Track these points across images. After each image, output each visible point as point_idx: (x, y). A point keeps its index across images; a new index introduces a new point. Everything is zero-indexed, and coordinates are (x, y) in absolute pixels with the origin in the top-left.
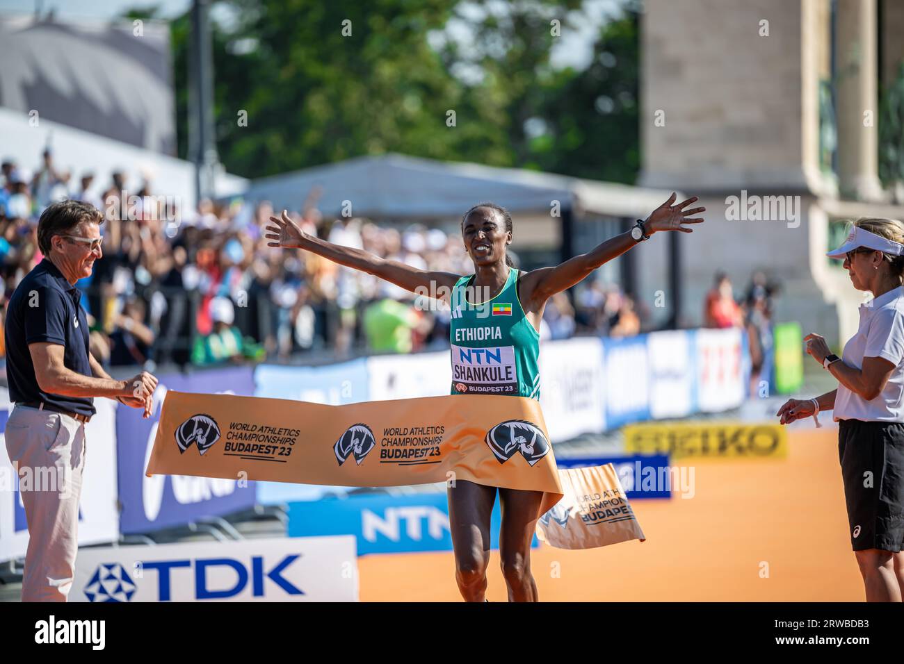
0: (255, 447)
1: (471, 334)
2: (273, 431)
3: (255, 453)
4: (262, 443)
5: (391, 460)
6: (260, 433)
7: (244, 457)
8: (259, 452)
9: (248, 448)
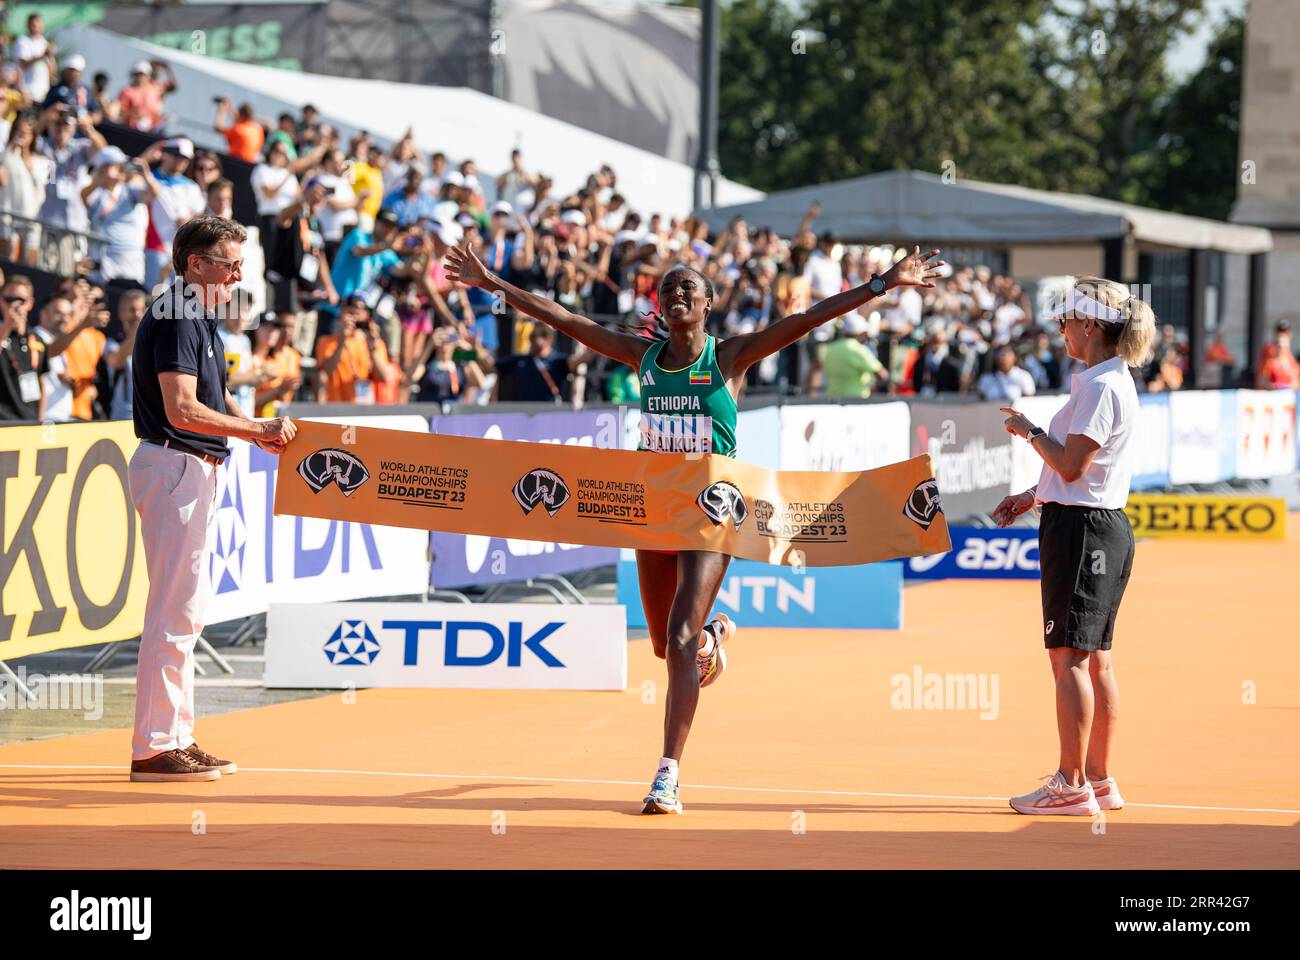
0: (420, 492)
1: (666, 403)
2: (435, 471)
3: (421, 498)
4: (428, 487)
5: (589, 515)
6: (421, 474)
7: (407, 502)
8: (426, 497)
9: (411, 492)
